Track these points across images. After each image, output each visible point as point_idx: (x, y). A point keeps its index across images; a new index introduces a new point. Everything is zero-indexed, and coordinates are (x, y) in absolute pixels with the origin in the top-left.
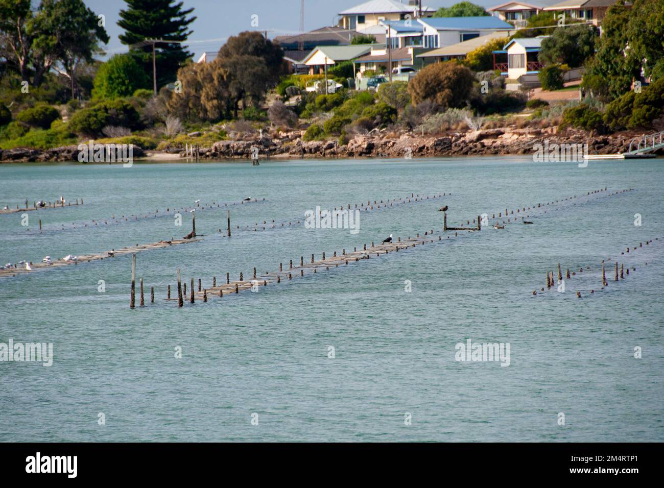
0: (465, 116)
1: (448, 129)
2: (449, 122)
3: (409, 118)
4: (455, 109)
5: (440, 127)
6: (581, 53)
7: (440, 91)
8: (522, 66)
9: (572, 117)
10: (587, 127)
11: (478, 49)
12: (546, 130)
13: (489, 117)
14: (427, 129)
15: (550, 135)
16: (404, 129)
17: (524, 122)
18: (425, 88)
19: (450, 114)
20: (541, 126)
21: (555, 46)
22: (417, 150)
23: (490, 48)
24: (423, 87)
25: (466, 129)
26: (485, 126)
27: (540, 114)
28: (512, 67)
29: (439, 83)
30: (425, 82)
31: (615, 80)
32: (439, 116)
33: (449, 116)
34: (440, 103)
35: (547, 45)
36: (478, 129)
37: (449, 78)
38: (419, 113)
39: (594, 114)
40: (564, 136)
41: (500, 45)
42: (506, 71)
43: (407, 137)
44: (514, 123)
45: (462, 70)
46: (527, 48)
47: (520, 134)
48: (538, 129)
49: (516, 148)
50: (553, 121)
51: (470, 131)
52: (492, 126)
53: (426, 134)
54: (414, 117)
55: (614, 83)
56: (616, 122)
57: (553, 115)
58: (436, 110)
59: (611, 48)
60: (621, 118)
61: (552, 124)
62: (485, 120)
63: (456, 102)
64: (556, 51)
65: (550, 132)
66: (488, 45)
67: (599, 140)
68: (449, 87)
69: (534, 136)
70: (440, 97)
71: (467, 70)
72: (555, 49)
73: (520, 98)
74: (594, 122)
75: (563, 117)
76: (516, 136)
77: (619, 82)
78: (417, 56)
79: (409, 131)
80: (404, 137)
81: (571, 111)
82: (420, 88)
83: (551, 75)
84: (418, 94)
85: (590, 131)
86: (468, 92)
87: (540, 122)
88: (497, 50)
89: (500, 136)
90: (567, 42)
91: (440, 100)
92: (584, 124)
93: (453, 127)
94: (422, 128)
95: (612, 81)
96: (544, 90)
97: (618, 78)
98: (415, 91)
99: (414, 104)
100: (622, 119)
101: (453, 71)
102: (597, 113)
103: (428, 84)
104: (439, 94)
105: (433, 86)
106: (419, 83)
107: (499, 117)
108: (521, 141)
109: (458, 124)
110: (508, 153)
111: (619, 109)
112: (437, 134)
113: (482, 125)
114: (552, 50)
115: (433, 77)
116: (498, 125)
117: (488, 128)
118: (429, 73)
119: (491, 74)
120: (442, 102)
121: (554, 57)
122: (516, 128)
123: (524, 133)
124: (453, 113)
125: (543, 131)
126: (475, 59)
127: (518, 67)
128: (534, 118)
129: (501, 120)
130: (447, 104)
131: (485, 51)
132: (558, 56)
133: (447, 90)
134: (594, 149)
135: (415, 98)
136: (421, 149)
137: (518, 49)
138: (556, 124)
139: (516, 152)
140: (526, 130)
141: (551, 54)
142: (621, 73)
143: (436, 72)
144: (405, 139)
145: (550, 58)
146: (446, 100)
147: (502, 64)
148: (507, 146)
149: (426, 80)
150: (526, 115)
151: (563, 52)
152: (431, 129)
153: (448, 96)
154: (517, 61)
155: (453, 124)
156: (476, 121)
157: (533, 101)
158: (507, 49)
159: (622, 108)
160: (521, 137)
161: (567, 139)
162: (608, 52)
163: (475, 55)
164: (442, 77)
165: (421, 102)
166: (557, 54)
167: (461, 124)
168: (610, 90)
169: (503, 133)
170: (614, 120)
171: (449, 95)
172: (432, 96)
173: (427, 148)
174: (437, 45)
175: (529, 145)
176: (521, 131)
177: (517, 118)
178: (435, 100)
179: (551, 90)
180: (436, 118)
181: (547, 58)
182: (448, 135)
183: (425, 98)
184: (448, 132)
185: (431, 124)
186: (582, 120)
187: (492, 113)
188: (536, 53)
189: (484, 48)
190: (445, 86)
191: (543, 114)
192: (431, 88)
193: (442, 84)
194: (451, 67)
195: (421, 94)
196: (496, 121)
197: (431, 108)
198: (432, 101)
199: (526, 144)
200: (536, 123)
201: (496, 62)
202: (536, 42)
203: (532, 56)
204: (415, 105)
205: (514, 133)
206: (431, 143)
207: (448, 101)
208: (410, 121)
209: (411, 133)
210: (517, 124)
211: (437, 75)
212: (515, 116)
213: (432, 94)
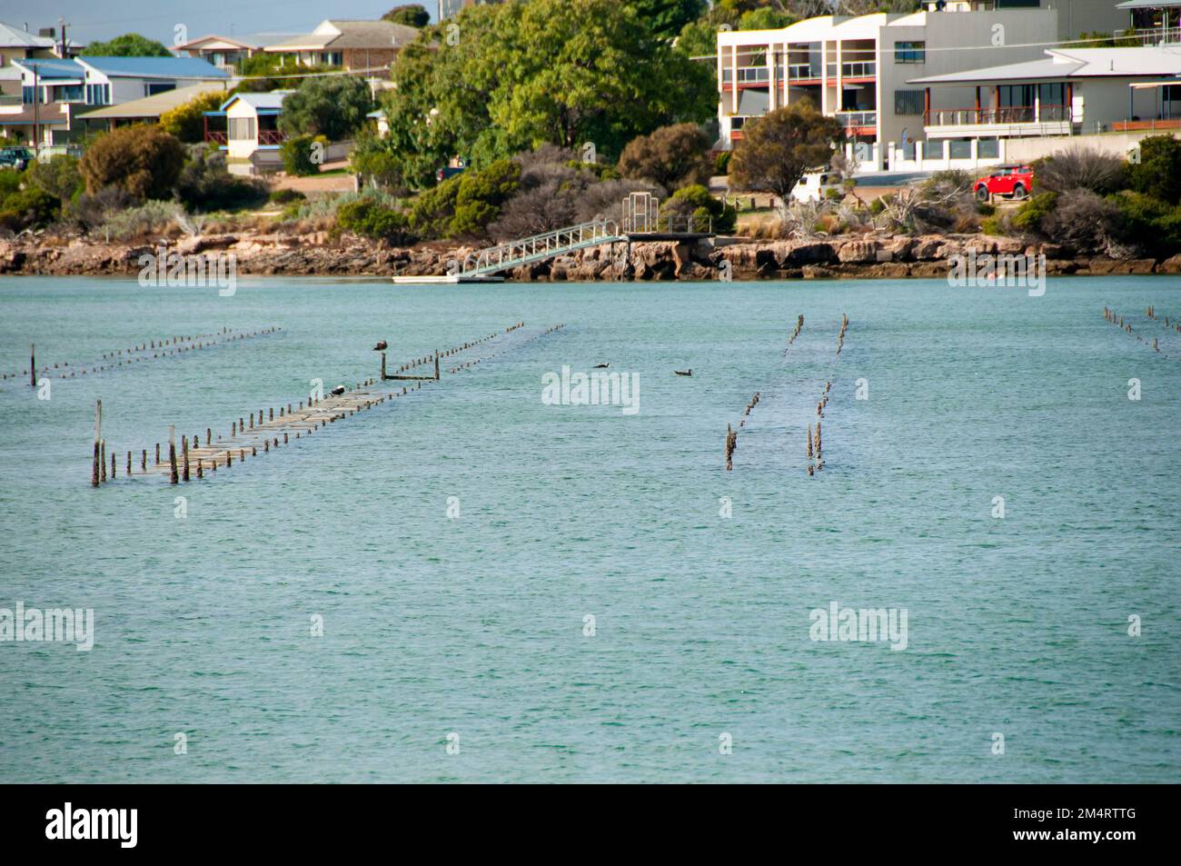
0: (174, 212)
1: (148, 233)
2: (149, 222)
3: (82, 214)
4: (158, 202)
5: (134, 230)
6: (345, 118)
7: (132, 172)
8: (251, 137)
9: (349, 219)
10: (374, 234)
11: (179, 109)
12: (306, 237)
13: (212, 216)
14: (114, 232)
15: (313, 246)
16: (74, 232)
17: (270, 224)
18: (108, 167)
19: (150, 209)
20: (298, 231)
21: (303, 106)
22: (99, 266)
23: (198, 107)
24: (104, 165)
25: (177, 233)
26: (208, 229)
27: (296, 212)
28: (235, 138)
29: (131, 159)
30: (108, 158)
31: (414, 160)
32: (132, 211)
33: (148, 212)
34: (132, 192)
35: (291, 105)
36: (196, 234)
37: (145, 152)
38: (98, 207)
39: (383, 215)
40: (335, 247)
41: (214, 103)
42: (225, 143)
43: (81, 245)
44: (255, 226)
45: (167, 140)
46: (258, 109)
47: (264, 243)
48: (294, 236)
49: (261, 265)
50: (317, 223)
51: (183, 236)
52: (219, 230)
53: (112, 239)
54: (90, 212)
55: (412, 166)
56: (429, 226)
57: (316, 214)
58: (125, 203)
59: (407, 112)
60: (437, 221)
61: (315, 229)
62: (205, 220)
63: (157, 189)
64: (305, 116)
65: (312, 241)
66: (195, 102)
67: (396, 255)
68: (146, 167)
69: (287, 247)
70: (132, 182)
71: (174, 140)
72: (304, 112)
73: (258, 187)
74: (385, 227)
75: (336, 218)
76: (257, 247)
77: (418, 164)
78: (77, 117)
79: (82, 235)
80: (76, 245)
81: (348, 208)
82: (100, 166)
83: (301, 152)
84: (96, 176)
85: (377, 241)
86: (177, 174)
87: (296, 225)
88: (208, 110)
89: (232, 246)
90: (322, 101)
91: (132, 187)
92: (369, 229)
93: (156, 230)
94: (106, 231)
95: (408, 162)
96: (289, 175)
97: (417, 158)
98: (92, 172)
99: (89, 192)
100: (440, 222)
101: (152, 141)
102: (389, 213)
103: (112, 160)
104: (130, 178)
105: (120, 165)
106: (98, 159)
107: (228, 216)
108: (268, 255)
109: (165, 225)
110: (249, 272)
111: (434, 206)
112: (129, 240)
113: (204, 228)
114: (300, 113)
115: (120, 150)
116: (229, 227)
117: (213, 232)
118: (115, 143)
119: (203, 148)
120: (135, 191)
121: (302, 124)
122: (258, 233)
123: (272, 242)
124: (155, 208)
125: (301, 238)
126: (174, 124)
127: (245, 138)
128: (286, 217)
129: (232, 221)
130: (143, 193)
131: (189, 112)
132: (308, 123)
133: (143, 172)
134: (392, 268)
135: (92, 182)
136: (105, 264)
137: (244, 110)
138: (322, 228)
139: (261, 271)
140: (275, 237)
141: (298, 119)
142: (423, 149)
143: (126, 142)
144: (78, 249)
145: (296, 125)
146: (142, 187)
147: (218, 133)
148: (246, 261)
149: (110, 155)
150: (271, 213)
151: (316, 117)
152: (120, 232)
153: (145, 181)
154: (242, 128)
155: (156, 226)
156: (193, 222)
157: (280, 192)
158: (226, 109)
159: (439, 204)
160: (266, 247)
161: (342, 252)
162: (403, 117)
163: (176, 117)
164: (136, 150)
165: (102, 189)
166: (307, 119)
167: (169, 225)
168: (405, 176)
169: (235, 241)
170: (426, 223)
171: (147, 179)
172: (120, 180)
173: (116, 263)
174: (107, 100)
175: (281, 261)
176: (266, 238)
177: (260, 219)
178: (123, 187)
179: (300, 176)
180: (128, 215)
181: (291, 126)
182: (148, 243)
183: (107, 183)
184: (149, 238)
185: (120, 224)
186: (365, 223)
187: (215, 209)
188: (274, 117)
189: (188, 106)
190: (141, 165)
191: (300, 213)
192: (118, 168)
193: (136, 161)
194: (149, 135)
195: (101, 176)
196: (223, 222)
197: (117, 198)
198: (120, 188)
199: (277, 259)
200: (289, 228)
201: (209, 130)
202: (274, 100)
203: (267, 122)
204: (92, 195)
205: (255, 242)
206: (122, 255)
207: (145, 189)
208: (83, 219)
209: (86, 238)
210: (260, 227)
211: (127, 148)
212: (254, 215)
213: (119, 176)
